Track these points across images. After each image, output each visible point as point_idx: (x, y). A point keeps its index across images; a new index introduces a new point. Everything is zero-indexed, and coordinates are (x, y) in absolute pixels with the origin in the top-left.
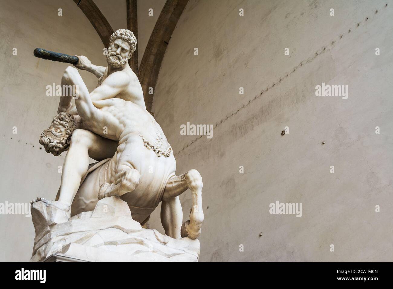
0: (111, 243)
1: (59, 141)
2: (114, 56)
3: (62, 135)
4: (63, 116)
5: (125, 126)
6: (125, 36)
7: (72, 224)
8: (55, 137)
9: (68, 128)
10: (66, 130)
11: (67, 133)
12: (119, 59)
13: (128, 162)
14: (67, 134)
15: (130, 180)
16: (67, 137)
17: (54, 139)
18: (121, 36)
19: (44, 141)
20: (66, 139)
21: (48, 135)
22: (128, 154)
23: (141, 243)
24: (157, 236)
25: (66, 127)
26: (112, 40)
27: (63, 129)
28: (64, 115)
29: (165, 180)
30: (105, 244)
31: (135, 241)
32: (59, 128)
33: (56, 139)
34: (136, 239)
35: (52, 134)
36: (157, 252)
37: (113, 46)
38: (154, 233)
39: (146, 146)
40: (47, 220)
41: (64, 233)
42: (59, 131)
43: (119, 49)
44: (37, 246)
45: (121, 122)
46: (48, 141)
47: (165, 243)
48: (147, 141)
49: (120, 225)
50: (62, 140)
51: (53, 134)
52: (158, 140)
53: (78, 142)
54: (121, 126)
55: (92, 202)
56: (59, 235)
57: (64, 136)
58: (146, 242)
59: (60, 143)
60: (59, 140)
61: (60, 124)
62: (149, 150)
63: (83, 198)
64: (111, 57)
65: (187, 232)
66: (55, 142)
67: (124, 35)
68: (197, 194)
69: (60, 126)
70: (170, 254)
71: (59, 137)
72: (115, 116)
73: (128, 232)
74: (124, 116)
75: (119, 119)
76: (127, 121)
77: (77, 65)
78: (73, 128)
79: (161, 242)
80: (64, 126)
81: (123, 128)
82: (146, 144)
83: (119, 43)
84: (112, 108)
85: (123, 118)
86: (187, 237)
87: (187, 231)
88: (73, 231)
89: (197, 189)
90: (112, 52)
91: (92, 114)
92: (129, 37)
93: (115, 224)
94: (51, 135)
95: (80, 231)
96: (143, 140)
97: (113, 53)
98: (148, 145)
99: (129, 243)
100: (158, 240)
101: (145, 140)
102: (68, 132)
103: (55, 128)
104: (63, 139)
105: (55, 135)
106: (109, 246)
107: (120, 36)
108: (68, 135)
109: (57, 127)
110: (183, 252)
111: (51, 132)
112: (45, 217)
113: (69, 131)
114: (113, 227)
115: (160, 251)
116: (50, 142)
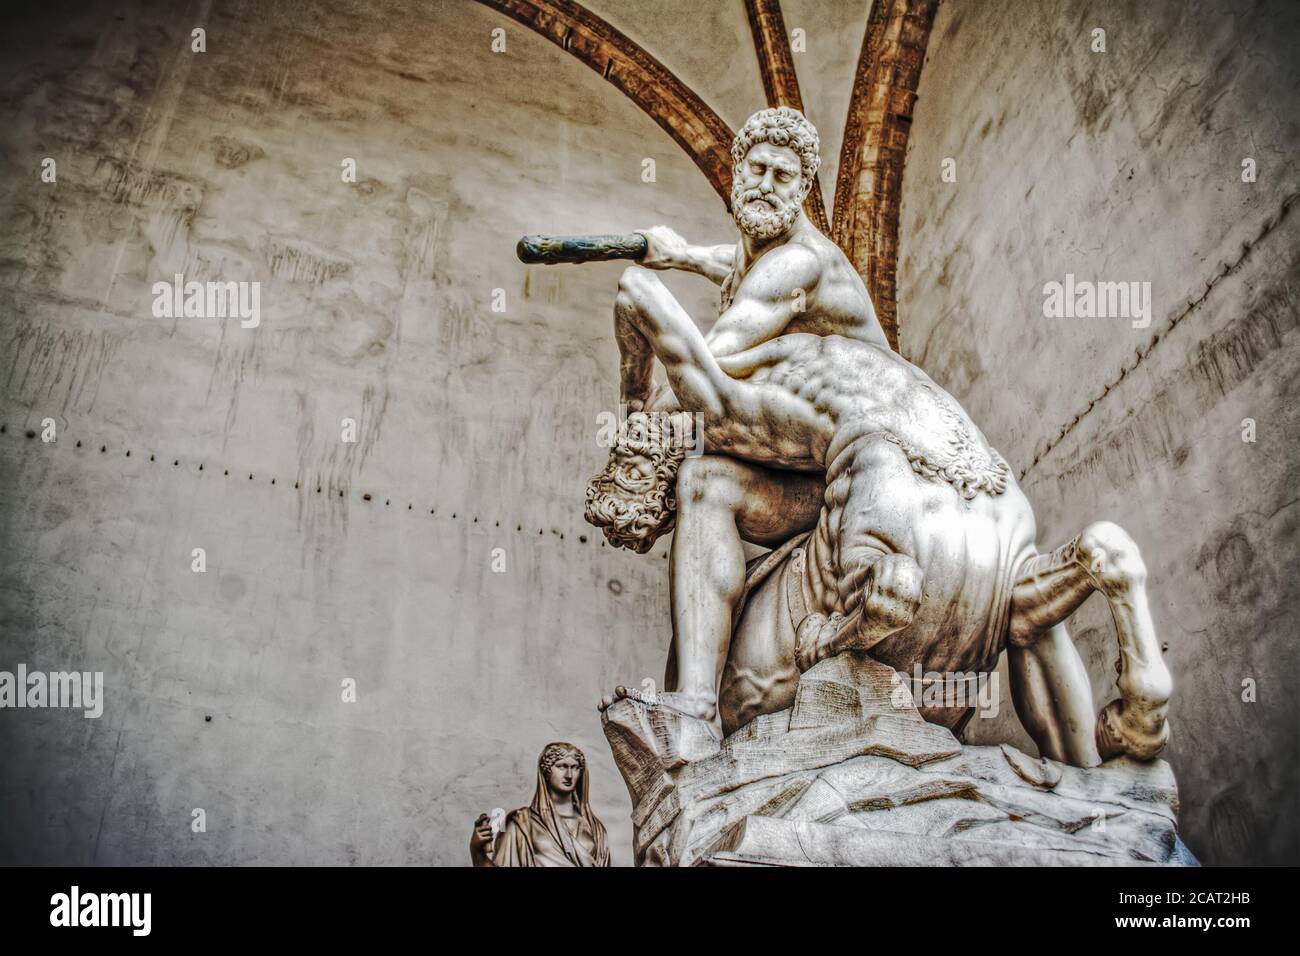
0: (870, 806)
1: (641, 507)
2: (758, 201)
3: (646, 484)
5: (835, 417)
6: (778, 130)
7: (735, 757)
8: (627, 495)
9: (661, 460)
10: (656, 467)
11: (662, 475)
12: (773, 206)
13: (869, 533)
14: (660, 479)
15: (891, 593)
16: (664, 488)
17: (627, 501)
18: (766, 132)
19: (598, 514)
20: (663, 494)
21: (607, 492)
22: (866, 509)
23: (968, 793)
24: (1016, 767)
25: (655, 457)
26: (740, 153)
27: (646, 467)
29: (1007, 576)
30: (853, 809)
31: (946, 790)
32: (635, 465)
33: (631, 499)
34: (948, 784)
35: (619, 488)
36: (1028, 819)
37: (746, 170)
38: (1006, 756)
39: (920, 473)
40: (658, 754)
41: (715, 789)
42: (635, 473)
43: (769, 175)
44: (644, 838)
45: (822, 409)
46: (611, 511)
47: (1049, 787)
48: (918, 454)
49: (887, 744)
50: (649, 499)
51: (622, 487)
52: (954, 443)
53: (698, 497)
54: (822, 421)
55: (780, 681)
56: (702, 795)
57: (654, 488)
58: (983, 788)
59: (646, 511)
60: (641, 502)
61: (637, 453)
62: (933, 482)
63: (748, 673)
64: (747, 208)
65: (1120, 741)
66: (632, 509)
67: (774, 127)
68: (1131, 605)
69: (638, 459)
70: (1074, 821)
71: (640, 493)
72: (796, 392)
73: (917, 763)
74: (824, 386)
75: (812, 399)
76: (843, 402)
77: (647, 261)
78: (675, 458)
79: (1034, 784)
80: (648, 457)
81: (831, 428)
82: (916, 465)
83: (762, 157)
84: (783, 368)
85: (825, 395)
86: (1124, 758)
87: (1117, 736)
88: (742, 779)
89: (1127, 588)
90: (746, 190)
91: (725, 400)
92: (790, 129)
93: (872, 743)
94: (615, 492)
95: (763, 776)
96: (906, 452)
97: (750, 193)
98: (924, 469)
99: (927, 799)
100: (1023, 777)
101: (913, 452)
102: (662, 472)
103: (623, 467)
104: (653, 497)
105: (627, 490)
106: (864, 815)
108: (663, 483)
109: (627, 463)
110: (1119, 810)
111: (613, 480)
112: (649, 746)
113: (664, 468)
114: (867, 753)
115: (1037, 814)
116: (617, 513)
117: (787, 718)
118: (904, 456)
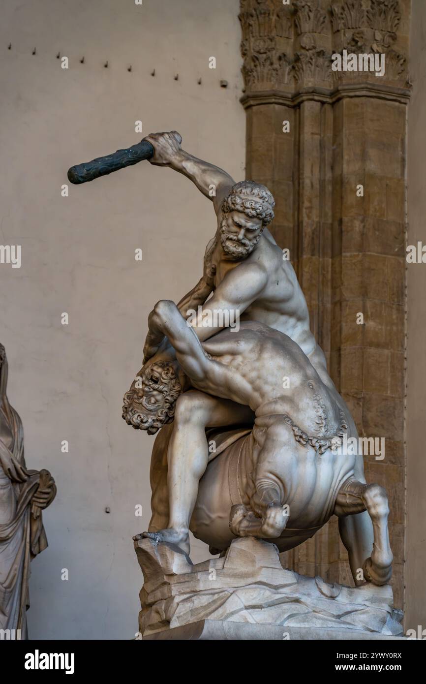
0: (254, 607)
1: (155, 418)
2: (235, 242)
3: (159, 406)
4: (157, 375)
5: (263, 395)
6: (251, 210)
7: (199, 578)
8: (148, 412)
9: (168, 394)
10: (165, 397)
11: (167, 401)
13: (271, 473)
14: (166, 402)
15: (272, 526)
16: (167, 407)
17: (147, 415)
18: (244, 209)
19: (131, 421)
20: (166, 410)
21: (137, 408)
22: (270, 460)
23: (297, 601)
24: (320, 589)
25: (165, 392)
27: (159, 397)
28: (157, 372)
29: (335, 490)
30: (246, 608)
31: (287, 600)
32: (153, 396)
33: (150, 414)
34: (288, 598)
36: (321, 613)
37: (230, 221)
38: (316, 584)
39: (299, 441)
40: (162, 566)
41: (188, 590)
42: (153, 400)
43: (243, 230)
45: (257, 389)
46: (138, 421)
47: (333, 598)
48: (299, 433)
49: (265, 580)
50: (159, 414)
51: (145, 408)
52: (318, 424)
53: (187, 421)
54: (256, 395)
55: (220, 517)
56: (182, 592)
57: (162, 408)
58: (304, 599)
59: (157, 420)
60: (155, 415)
61: (155, 390)
63: (204, 507)
64: (228, 243)
65: (370, 577)
66: (150, 420)
67: (249, 208)
68: (380, 526)
69: (155, 393)
70: (340, 614)
71: (155, 411)
72: (244, 376)
73: (277, 588)
74: (259, 377)
75: (252, 382)
77: (153, 161)
78: (175, 391)
79: (327, 596)
80: (161, 392)
81: (260, 400)
82: (298, 438)
83: (240, 222)
84: (239, 359)
85: (258, 382)
86: (370, 584)
87: (369, 575)
88: (201, 588)
89: (379, 519)
91: (206, 372)
93: (258, 579)
94: (142, 409)
95: (210, 588)
96: (294, 430)
97: (231, 236)
98: (301, 440)
99: (279, 604)
100: (322, 593)
101: (297, 431)
102: (168, 400)
103: (147, 397)
104: (161, 413)
105: (149, 410)
106: (251, 610)
107: (241, 209)
108: (168, 405)
109: (149, 395)
110: (363, 607)
111: (141, 404)
112: (158, 562)
113: (168, 398)
114: (256, 583)
115: (324, 611)
116: (142, 421)
117: (223, 562)
118: (292, 433)
